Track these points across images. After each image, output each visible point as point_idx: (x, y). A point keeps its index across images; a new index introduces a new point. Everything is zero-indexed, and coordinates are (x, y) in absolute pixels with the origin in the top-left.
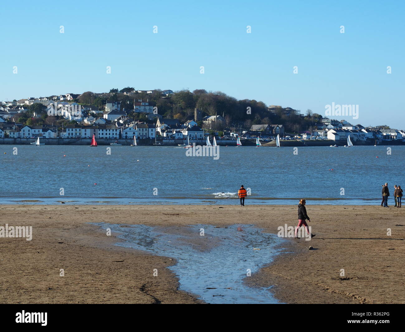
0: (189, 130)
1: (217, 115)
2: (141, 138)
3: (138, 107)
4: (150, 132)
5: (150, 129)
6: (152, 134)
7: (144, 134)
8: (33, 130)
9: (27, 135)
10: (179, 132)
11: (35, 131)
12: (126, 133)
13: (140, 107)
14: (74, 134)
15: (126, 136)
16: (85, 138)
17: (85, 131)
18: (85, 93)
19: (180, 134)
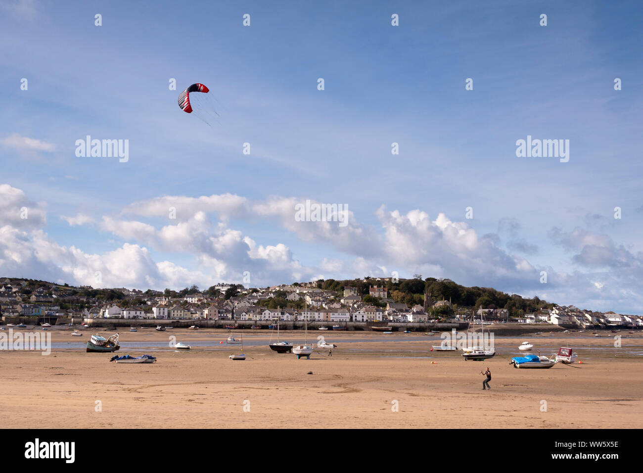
0: (413, 313)
1: (445, 300)
2: (369, 320)
3: (373, 293)
4: (378, 315)
5: (377, 313)
6: (379, 317)
7: (372, 318)
8: (273, 313)
9: (267, 318)
10: (405, 316)
11: (274, 314)
12: (356, 316)
13: (375, 293)
14: (309, 317)
15: (356, 319)
16: (319, 321)
17: (319, 314)
18: (328, 280)
19: (405, 317)
